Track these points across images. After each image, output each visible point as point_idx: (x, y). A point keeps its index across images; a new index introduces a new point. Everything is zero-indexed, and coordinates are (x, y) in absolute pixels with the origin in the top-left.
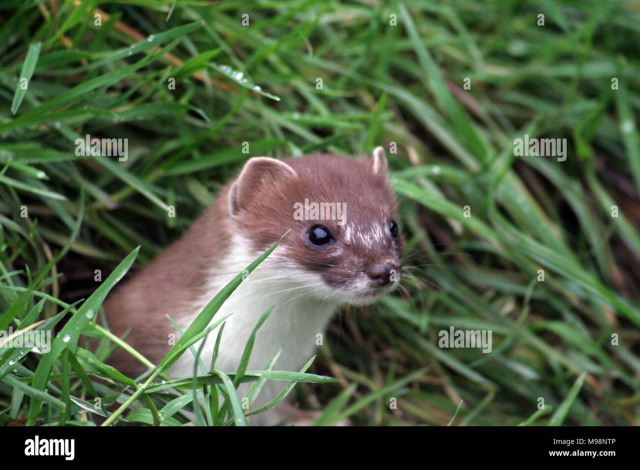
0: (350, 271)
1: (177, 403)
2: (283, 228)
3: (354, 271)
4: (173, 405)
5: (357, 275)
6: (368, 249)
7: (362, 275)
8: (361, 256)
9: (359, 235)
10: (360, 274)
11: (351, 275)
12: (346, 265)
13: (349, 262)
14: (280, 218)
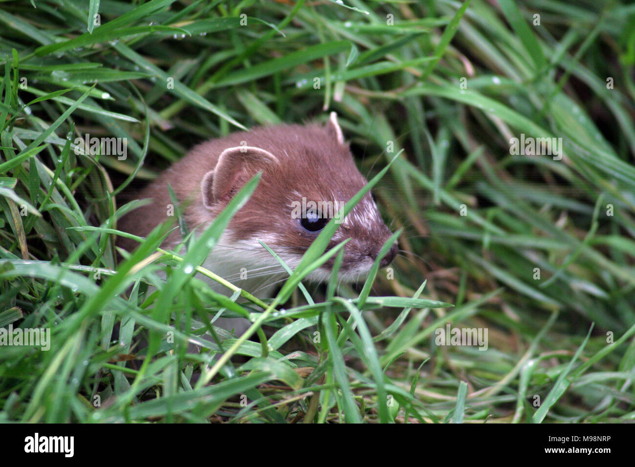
0: (353, 255)
1: (284, 332)
2: (269, 216)
3: (358, 255)
4: (281, 335)
5: (361, 260)
6: (369, 231)
7: (366, 259)
8: (363, 239)
9: (357, 217)
10: (365, 258)
11: (355, 259)
12: (348, 249)
13: (351, 246)
14: (264, 206)
